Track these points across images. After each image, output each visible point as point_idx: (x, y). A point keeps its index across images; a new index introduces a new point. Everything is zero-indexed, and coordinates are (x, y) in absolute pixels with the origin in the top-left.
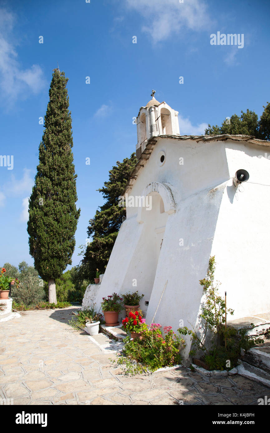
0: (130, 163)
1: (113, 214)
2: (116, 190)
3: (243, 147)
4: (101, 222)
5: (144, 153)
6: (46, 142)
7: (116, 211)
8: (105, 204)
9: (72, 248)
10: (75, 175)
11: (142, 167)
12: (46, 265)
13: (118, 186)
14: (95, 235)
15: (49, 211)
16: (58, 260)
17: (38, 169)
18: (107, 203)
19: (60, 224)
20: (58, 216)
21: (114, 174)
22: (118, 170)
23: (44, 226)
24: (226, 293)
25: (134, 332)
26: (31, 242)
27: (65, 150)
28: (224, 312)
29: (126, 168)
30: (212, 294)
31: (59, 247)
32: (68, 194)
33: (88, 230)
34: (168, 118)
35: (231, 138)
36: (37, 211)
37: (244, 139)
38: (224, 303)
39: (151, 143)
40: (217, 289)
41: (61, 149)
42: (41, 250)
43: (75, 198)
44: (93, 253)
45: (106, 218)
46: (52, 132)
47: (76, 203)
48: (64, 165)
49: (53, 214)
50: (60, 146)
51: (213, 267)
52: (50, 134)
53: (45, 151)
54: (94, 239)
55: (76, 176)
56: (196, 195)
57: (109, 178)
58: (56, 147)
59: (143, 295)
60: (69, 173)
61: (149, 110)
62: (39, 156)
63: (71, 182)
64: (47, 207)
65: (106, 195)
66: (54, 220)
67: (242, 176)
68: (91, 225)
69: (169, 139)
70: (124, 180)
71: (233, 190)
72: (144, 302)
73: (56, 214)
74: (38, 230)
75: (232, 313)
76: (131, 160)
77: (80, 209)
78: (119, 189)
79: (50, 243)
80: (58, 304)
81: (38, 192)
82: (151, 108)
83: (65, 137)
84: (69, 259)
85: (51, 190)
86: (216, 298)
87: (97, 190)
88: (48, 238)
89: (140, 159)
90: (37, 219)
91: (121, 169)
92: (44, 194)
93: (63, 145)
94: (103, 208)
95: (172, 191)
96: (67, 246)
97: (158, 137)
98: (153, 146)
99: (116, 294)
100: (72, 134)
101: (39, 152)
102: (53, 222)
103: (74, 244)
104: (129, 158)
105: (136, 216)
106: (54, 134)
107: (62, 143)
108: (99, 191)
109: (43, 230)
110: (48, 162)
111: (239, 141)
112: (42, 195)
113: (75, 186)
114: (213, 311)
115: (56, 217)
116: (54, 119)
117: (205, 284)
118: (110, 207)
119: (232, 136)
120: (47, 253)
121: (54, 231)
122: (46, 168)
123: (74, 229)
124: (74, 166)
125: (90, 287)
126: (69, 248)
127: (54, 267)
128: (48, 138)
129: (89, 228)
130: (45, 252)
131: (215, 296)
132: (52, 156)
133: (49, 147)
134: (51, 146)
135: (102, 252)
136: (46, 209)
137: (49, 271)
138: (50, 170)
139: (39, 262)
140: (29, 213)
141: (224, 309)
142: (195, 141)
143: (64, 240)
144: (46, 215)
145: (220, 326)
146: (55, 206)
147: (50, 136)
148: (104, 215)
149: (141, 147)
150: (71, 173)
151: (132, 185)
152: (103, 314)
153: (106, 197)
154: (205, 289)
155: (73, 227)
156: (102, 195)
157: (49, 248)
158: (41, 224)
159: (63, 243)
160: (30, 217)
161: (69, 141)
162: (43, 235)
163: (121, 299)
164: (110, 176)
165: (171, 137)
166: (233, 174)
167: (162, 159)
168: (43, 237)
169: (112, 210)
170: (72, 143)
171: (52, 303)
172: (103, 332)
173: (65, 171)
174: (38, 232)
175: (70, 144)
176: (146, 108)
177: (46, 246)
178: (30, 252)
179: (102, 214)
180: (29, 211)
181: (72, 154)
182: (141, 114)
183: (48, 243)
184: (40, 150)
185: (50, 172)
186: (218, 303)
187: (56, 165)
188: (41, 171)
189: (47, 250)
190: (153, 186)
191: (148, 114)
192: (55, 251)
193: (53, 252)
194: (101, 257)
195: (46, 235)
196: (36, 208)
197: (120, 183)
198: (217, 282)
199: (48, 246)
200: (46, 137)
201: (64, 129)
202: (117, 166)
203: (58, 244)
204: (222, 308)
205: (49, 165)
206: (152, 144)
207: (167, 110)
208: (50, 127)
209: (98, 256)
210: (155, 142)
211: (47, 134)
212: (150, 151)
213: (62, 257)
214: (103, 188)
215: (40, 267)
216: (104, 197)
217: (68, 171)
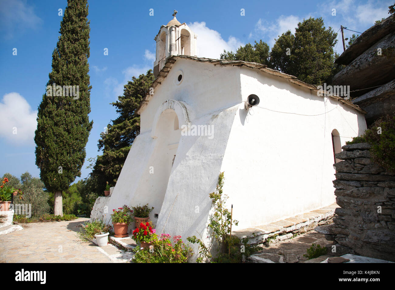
0: (146, 79)
1: (125, 129)
2: (130, 105)
3: (256, 74)
4: (113, 136)
5: (162, 71)
6: (61, 50)
7: (129, 126)
8: (118, 118)
9: (82, 160)
10: (89, 86)
11: (159, 84)
12: (53, 176)
13: (132, 102)
14: (106, 148)
15: (60, 121)
16: (67, 171)
17: (51, 76)
18: (120, 117)
19: (71, 135)
20: (69, 127)
21: (129, 89)
22: (134, 85)
23: (53, 136)
24: (232, 206)
25: (145, 242)
26: (38, 152)
27: (80, 59)
28: (230, 223)
29: (141, 84)
30: (220, 206)
31: (69, 158)
32: (81, 105)
33: (99, 143)
34: (188, 39)
35: (246, 64)
36: (47, 120)
37: (258, 67)
38: (230, 215)
39: (170, 61)
40: (224, 202)
41: (77, 58)
42: (49, 161)
43: (88, 110)
44: (103, 166)
45: (118, 132)
46: (68, 40)
47: (88, 115)
48: (79, 75)
49: (64, 125)
50: (75, 55)
51: (222, 182)
52: (66, 41)
53: (59, 59)
54: (104, 152)
55: (91, 88)
56: (210, 114)
57: (124, 92)
58: (71, 56)
59: (153, 208)
60: (84, 84)
61: (170, 29)
62: (52, 64)
63: (85, 93)
64: (57, 116)
65: (119, 110)
66: (65, 131)
67: (253, 100)
68: (102, 138)
69: (188, 60)
70: (139, 95)
71: (244, 113)
72: (154, 215)
73: (67, 125)
74: (46, 140)
75: (237, 224)
76: (147, 77)
77: (92, 121)
78: (133, 104)
79: (59, 154)
80: (64, 217)
81: (49, 101)
82: (172, 27)
83: (82, 47)
84: (78, 171)
85: (63, 100)
86: (223, 210)
87: (110, 104)
88: (57, 148)
89: (158, 76)
90: (46, 129)
91: (137, 84)
92: (56, 103)
93: (79, 55)
94: (116, 122)
95: (187, 110)
96: (77, 158)
97: (177, 56)
98: (172, 65)
99: (127, 206)
100: (89, 44)
101: (53, 59)
102: (63, 133)
103: (84, 157)
104: (145, 74)
105: (150, 131)
106: (69, 42)
107: (78, 52)
108: (112, 105)
109: (52, 140)
110: (62, 70)
111: (253, 68)
112: (53, 104)
113: (89, 97)
114: (220, 222)
115: (67, 127)
116: (70, 26)
117: (214, 198)
118: (122, 122)
119: (248, 63)
120: (55, 164)
121: (64, 142)
122: (59, 76)
123: (85, 141)
124: (89, 77)
125: (99, 199)
126: (79, 160)
127: (62, 179)
128: (63, 46)
129: (100, 142)
130: (53, 163)
131: (222, 209)
132: (67, 65)
133: (64, 55)
134: (66, 54)
135: (113, 166)
136: (57, 118)
137: (56, 183)
138: (63, 79)
139: (46, 172)
140: (38, 121)
141: (230, 220)
142: (213, 64)
143: (74, 151)
144: (56, 124)
145: (225, 236)
146: (67, 117)
147: (65, 44)
148: (117, 129)
149: (159, 65)
150: (86, 84)
151: (148, 101)
152: (112, 225)
153: (119, 111)
154: (214, 201)
155: (84, 139)
156: (115, 108)
157: (57, 160)
158: (50, 133)
159: (72, 155)
160: (38, 126)
161: (85, 51)
162: (52, 145)
163: (131, 211)
164: (125, 90)
165: (190, 58)
166: (245, 98)
167: (180, 78)
168: (52, 148)
169: (125, 124)
170: (89, 54)
171: (58, 215)
172: (112, 243)
173: (79, 81)
174: (47, 142)
175: (86, 54)
176: (167, 27)
177: (55, 156)
178: (36, 162)
179: (115, 128)
180: (37, 119)
181: (88, 64)
182: (161, 32)
183: (57, 154)
184: (54, 57)
185: (63, 81)
186: (224, 214)
187: (70, 74)
188: (54, 79)
189: (55, 161)
190: (169, 103)
191: (169, 33)
192: (63, 163)
193: (62, 163)
194: (111, 171)
195: (55, 146)
196: (46, 117)
197: (134, 98)
198: (225, 196)
199: (57, 157)
200: (61, 44)
201: (81, 38)
202: (133, 82)
203: (67, 155)
204: (228, 220)
205: (63, 74)
206: (171, 63)
207: (187, 31)
208: (67, 34)
209: (107, 169)
210: (174, 61)
211: (62, 41)
212: (169, 69)
213: (71, 168)
214: (117, 102)
215: (47, 178)
216: (117, 111)
217: (82, 82)
